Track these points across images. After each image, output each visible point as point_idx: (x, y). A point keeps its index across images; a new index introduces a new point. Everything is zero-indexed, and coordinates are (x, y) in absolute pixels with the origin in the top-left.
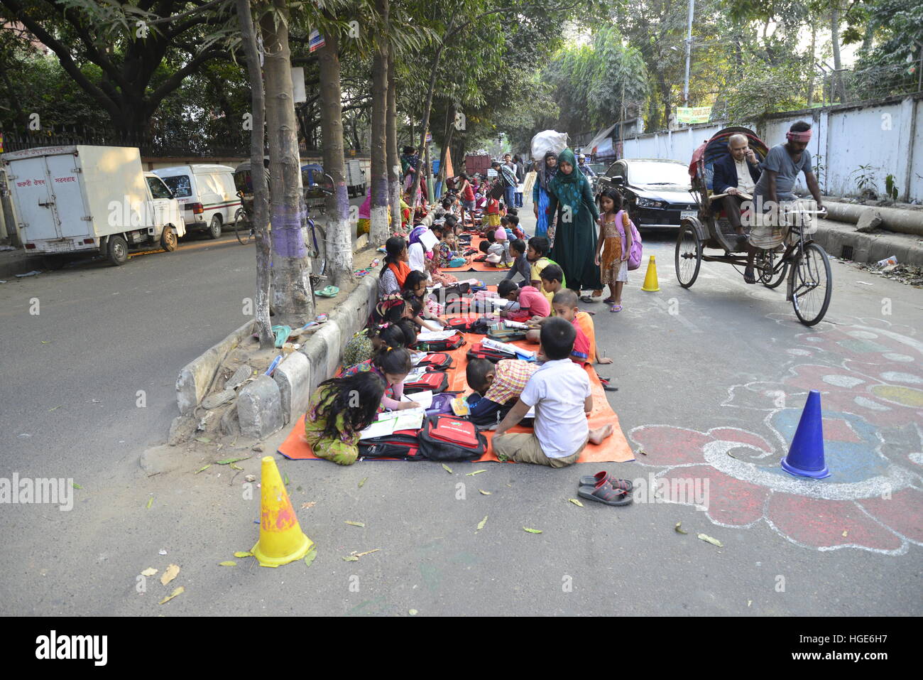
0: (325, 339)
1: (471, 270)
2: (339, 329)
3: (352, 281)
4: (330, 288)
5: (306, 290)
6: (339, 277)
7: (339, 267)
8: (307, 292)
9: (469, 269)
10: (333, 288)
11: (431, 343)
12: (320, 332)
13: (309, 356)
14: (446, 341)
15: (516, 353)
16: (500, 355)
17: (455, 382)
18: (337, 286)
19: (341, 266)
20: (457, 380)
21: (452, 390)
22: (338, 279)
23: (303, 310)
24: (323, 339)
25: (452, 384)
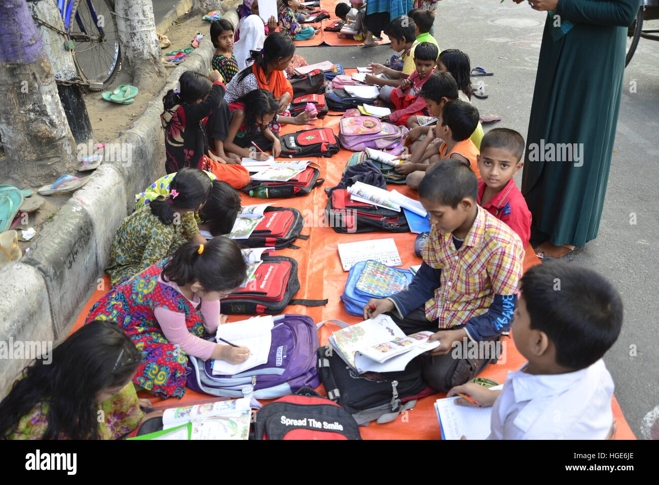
0: (87, 208)
1: (324, 44)
2: (121, 179)
3: (159, 73)
4: (124, 88)
5: (54, 117)
6: (139, 69)
7: (139, 54)
8: (56, 121)
9: (319, 43)
10: (128, 88)
11: (271, 184)
12: (80, 194)
13: (44, 263)
14: (293, 181)
15: (402, 208)
16: (377, 213)
17: (309, 272)
18: (136, 85)
19: (142, 54)
20: (311, 267)
21: (305, 298)
22: (138, 72)
23: (52, 151)
24: (83, 211)
25: (304, 279)
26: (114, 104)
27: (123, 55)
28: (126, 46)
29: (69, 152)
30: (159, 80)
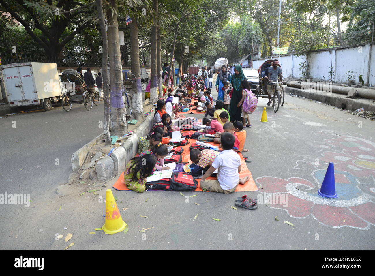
1: (191, 113)
2: (137, 137)
3: (143, 117)
8: (125, 122)
10: (135, 120)
11: (175, 143)
12: (130, 138)
13: (126, 148)
14: (181, 142)
15: (210, 147)
16: (203, 148)
17: (185, 159)
18: (137, 120)
19: (139, 112)
20: (185, 158)
21: (184, 162)
22: (137, 117)
23: (123, 129)
24: (131, 141)
25: (183, 159)
26: (131, 124)
27: (133, 112)
28: (134, 110)
29: (126, 130)
30: (143, 119)
